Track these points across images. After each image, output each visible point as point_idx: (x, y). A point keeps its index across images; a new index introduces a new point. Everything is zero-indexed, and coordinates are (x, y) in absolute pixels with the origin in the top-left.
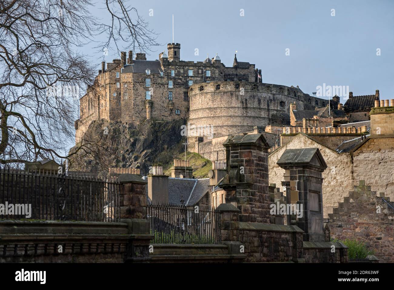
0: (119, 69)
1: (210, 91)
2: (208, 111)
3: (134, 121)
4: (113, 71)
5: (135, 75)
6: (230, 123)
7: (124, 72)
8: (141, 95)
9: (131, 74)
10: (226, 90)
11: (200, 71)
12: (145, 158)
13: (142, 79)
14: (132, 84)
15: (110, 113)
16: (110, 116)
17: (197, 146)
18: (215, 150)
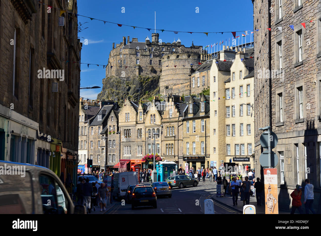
0: (121, 47)
1: (173, 59)
2: (171, 71)
3: (129, 76)
4: (118, 48)
5: (130, 50)
6: (184, 78)
7: (124, 48)
8: (133, 62)
9: (128, 49)
10: (182, 59)
11: (169, 48)
12: (135, 98)
13: (134, 52)
14: (128, 55)
15: (116, 72)
16: (116, 74)
17: (165, 91)
18: (174, 92)
